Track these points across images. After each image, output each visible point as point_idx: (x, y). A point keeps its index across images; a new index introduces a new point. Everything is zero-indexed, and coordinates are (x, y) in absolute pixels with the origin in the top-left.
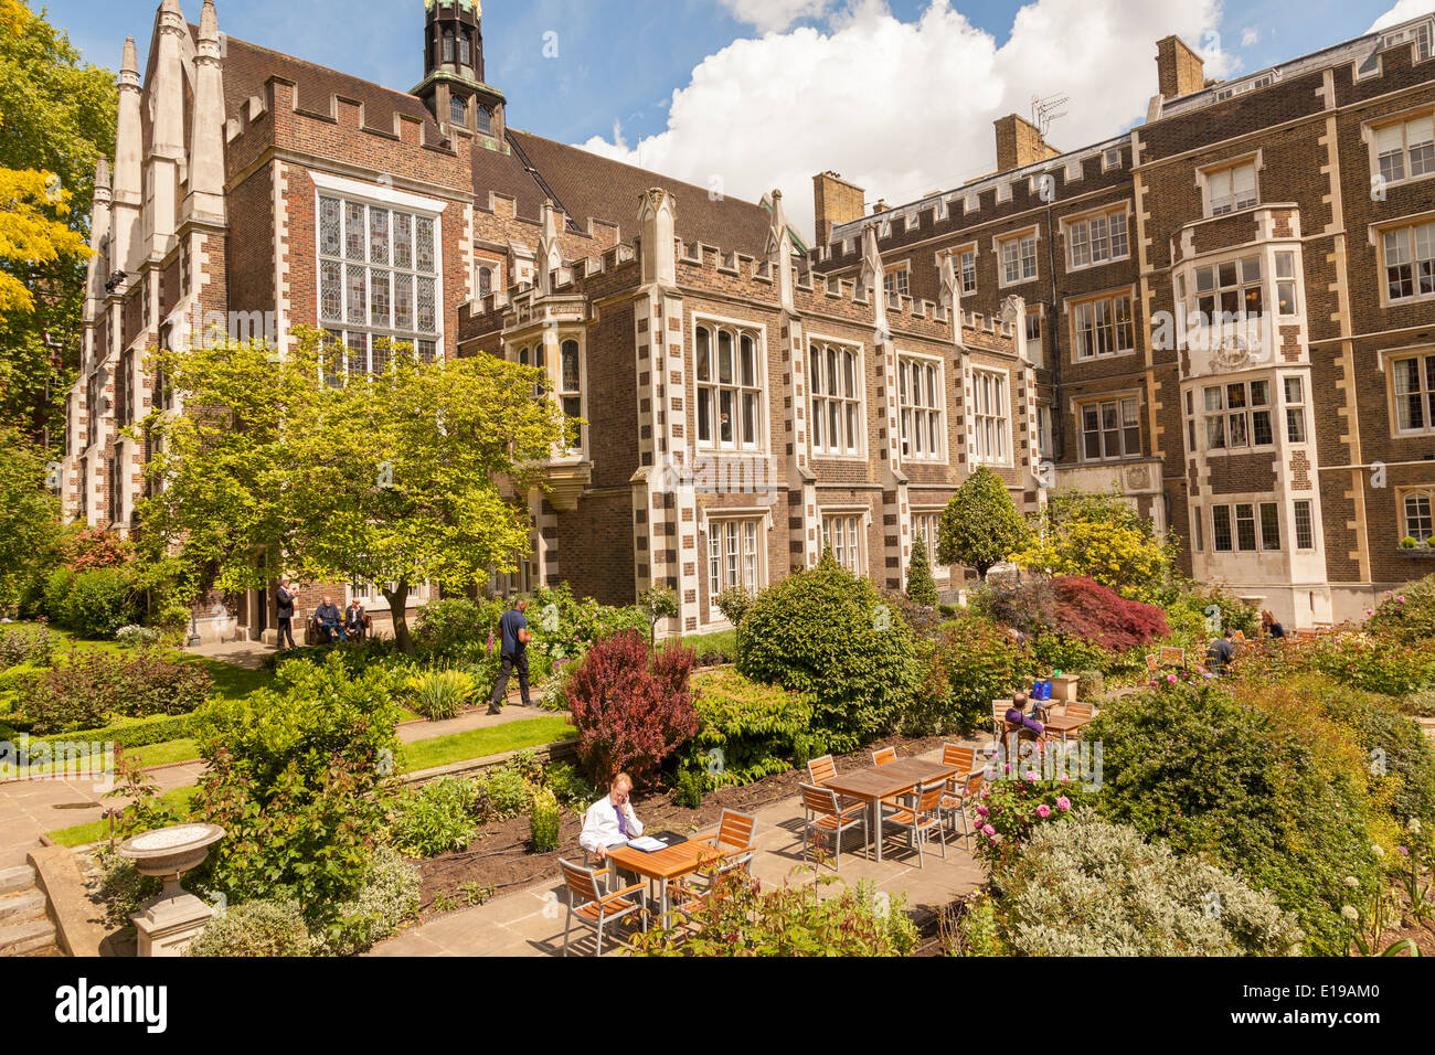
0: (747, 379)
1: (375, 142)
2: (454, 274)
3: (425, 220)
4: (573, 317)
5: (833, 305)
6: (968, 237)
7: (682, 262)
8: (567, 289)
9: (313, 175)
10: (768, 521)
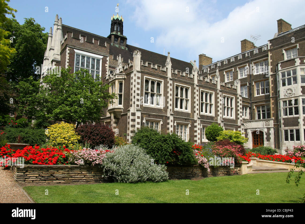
1: (88, 44)
2: (104, 71)
3: (98, 60)
4: (121, 78)
5: (183, 78)
6: (232, 67)
7: (142, 66)
8: (122, 72)
9: (75, 50)
10: (161, 123)
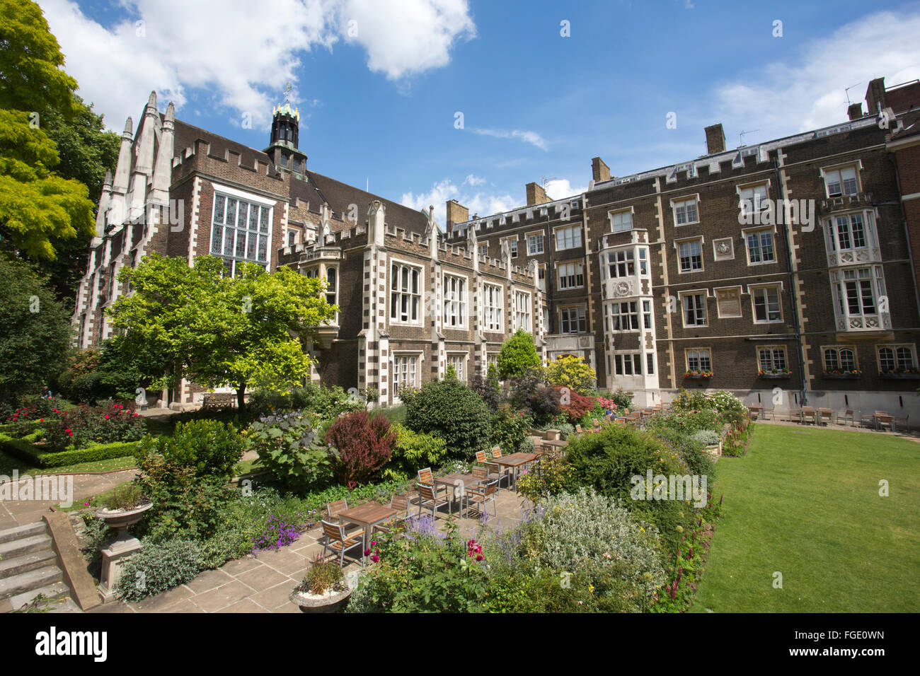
0: (415, 290)
1: (245, 172)
2: (278, 234)
3: (266, 210)
4: (334, 257)
5: (455, 258)
6: (514, 233)
7: (387, 235)
8: (331, 244)
9: (214, 185)
10: (422, 357)
